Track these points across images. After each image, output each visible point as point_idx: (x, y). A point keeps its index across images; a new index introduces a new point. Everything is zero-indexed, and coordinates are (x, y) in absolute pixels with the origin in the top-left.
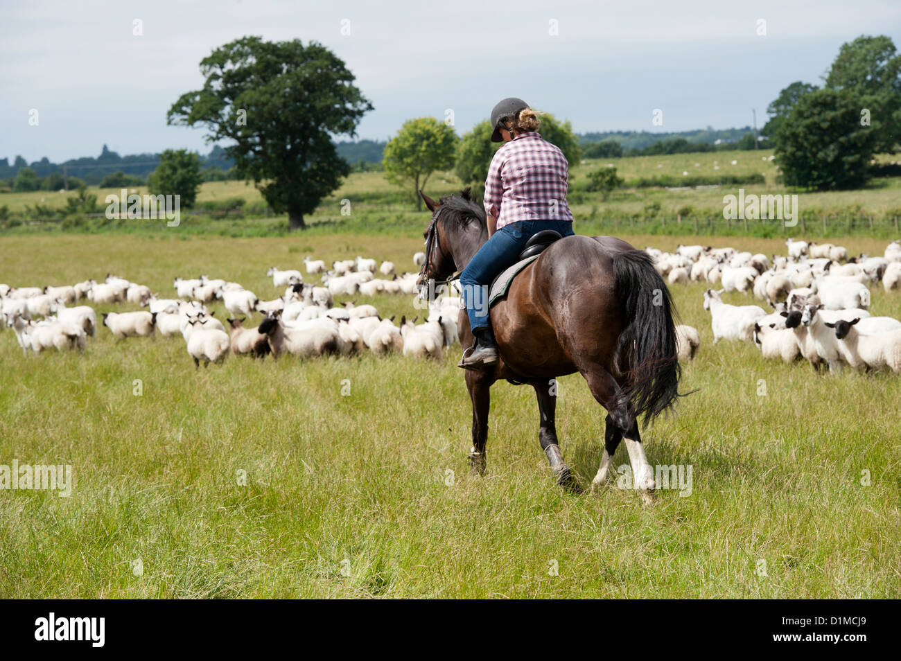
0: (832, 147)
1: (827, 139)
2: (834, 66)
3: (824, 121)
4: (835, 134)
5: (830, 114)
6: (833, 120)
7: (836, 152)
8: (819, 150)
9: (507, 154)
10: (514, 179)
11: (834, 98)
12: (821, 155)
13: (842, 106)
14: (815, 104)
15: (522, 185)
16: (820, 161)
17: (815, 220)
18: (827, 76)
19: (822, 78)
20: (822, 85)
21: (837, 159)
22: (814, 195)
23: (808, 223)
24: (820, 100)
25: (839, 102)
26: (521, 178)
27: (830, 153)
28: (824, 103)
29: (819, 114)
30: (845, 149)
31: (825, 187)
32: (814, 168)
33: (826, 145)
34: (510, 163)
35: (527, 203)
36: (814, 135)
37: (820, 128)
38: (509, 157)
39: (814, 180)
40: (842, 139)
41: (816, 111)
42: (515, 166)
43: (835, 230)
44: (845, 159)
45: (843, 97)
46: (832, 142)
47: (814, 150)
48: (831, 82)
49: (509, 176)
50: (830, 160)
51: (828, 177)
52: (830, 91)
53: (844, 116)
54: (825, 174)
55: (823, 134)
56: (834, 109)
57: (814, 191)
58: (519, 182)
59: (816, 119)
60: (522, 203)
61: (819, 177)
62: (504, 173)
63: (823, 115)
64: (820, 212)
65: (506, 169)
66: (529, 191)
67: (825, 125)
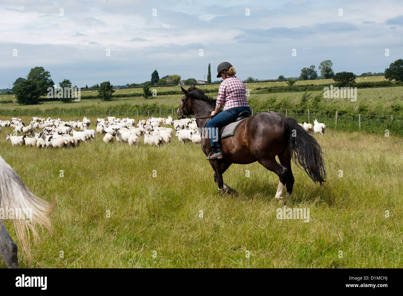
0: (30, 94)
1: (28, 92)
2: (29, 74)
3: (28, 87)
4: (31, 91)
5: (29, 86)
6: (30, 87)
7: (31, 95)
8: (26, 95)
9: (227, 83)
10: (231, 92)
11: (30, 82)
12: (27, 96)
13: (32, 84)
14: (25, 83)
15: (235, 94)
16: (27, 97)
17: (27, 112)
18: (28, 76)
19: (27, 77)
20: (26, 79)
21: (31, 97)
22: (25, 106)
23: (26, 113)
24: (26, 82)
25: (31, 83)
26: (234, 91)
27: (29, 95)
28: (28, 83)
29: (26, 86)
30: (33, 95)
31: (28, 104)
32: (25, 99)
33: (28, 93)
34: (229, 86)
35: (237, 100)
36: (25, 91)
37: (26, 89)
38: (228, 84)
39: (25, 102)
40: (32, 92)
41: (26, 85)
42: (231, 87)
43: (32, 114)
44: (33, 97)
45: (32, 82)
46: (30, 93)
47: (25, 95)
48: (29, 78)
49: (229, 91)
50: (29, 97)
51: (29, 101)
52: (29, 80)
53: (33, 86)
54: (28, 101)
55: (27, 91)
56: (30, 85)
57: (25, 105)
58: (233, 93)
59: (26, 87)
60: (235, 100)
61: (27, 101)
62: (227, 90)
63: (27, 86)
64: (29, 110)
65: (228, 88)
66: (237, 96)
67: (28, 88)
